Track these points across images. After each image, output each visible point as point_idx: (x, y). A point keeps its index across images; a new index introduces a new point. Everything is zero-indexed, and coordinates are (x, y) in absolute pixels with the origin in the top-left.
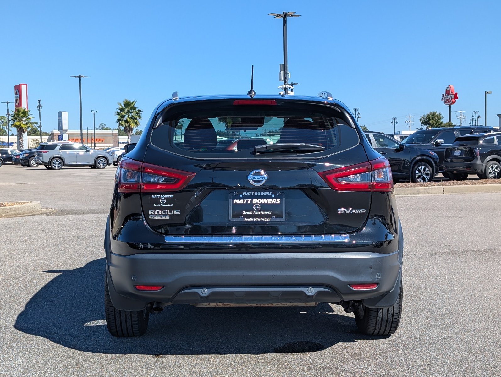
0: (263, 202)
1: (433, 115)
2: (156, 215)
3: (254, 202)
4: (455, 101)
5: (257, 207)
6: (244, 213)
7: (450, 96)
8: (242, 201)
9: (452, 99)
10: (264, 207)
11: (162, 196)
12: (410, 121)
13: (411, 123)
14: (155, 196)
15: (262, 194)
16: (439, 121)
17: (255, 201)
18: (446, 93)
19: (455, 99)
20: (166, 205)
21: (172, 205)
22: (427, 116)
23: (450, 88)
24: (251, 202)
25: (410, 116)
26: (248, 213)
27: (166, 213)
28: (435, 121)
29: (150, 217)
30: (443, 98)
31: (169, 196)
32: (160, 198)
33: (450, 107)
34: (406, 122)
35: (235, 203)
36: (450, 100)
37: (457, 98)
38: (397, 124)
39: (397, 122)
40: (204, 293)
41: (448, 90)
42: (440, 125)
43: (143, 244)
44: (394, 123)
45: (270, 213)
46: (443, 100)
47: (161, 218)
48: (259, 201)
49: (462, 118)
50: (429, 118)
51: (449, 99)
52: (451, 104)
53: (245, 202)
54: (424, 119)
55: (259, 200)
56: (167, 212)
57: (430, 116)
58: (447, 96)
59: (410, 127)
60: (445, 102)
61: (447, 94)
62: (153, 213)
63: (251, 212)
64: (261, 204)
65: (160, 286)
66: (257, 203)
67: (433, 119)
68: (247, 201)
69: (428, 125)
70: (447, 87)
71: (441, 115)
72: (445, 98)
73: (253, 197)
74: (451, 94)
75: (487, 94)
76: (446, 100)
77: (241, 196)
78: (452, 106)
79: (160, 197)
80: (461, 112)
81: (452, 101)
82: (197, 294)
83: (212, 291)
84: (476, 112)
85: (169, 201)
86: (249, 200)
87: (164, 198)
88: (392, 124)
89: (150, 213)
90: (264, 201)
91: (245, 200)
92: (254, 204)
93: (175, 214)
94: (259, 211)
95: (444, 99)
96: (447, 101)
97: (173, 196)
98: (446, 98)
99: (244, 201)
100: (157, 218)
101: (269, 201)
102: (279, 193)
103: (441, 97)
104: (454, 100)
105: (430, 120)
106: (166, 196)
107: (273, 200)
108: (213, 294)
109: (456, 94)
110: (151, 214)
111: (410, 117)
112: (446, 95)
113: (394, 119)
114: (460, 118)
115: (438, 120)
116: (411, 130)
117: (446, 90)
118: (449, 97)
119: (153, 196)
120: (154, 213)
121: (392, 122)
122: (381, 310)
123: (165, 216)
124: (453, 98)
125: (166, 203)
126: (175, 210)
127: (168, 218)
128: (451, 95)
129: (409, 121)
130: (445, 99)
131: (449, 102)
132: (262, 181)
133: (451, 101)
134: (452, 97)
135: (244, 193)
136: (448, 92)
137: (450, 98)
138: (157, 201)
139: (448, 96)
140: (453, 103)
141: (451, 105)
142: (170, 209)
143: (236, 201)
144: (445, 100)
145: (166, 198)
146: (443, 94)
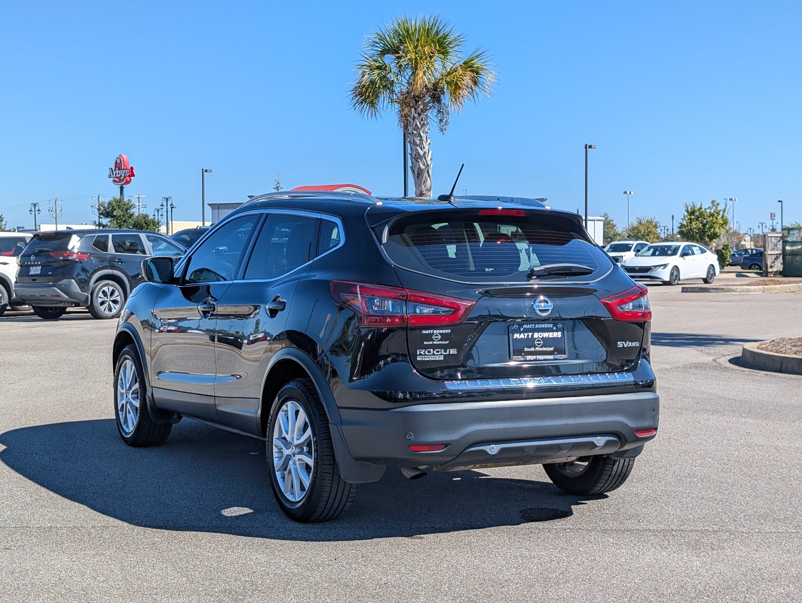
0: (544, 337)
1: (120, 202)
2: (425, 356)
3: (535, 337)
4: (131, 179)
5: (539, 342)
6: (526, 349)
7: (121, 171)
8: (522, 336)
9: (125, 177)
10: (547, 342)
11: (435, 332)
12: (56, 210)
13: (57, 212)
14: (427, 332)
15: (543, 326)
16: (128, 211)
17: (536, 335)
18: (116, 167)
19: (130, 176)
20: (441, 342)
21: (447, 342)
22: (110, 203)
23: (122, 159)
24: (532, 336)
25: (56, 200)
26: (529, 350)
27: (440, 353)
28: (122, 211)
29: (419, 359)
30: (111, 174)
31: (444, 331)
32: (433, 334)
33: (122, 189)
34: (49, 210)
35: (515, 338)
36: (122, 178)
37: (133, 175)
38: (39, 213)
39: (39, 210)
40: (493, 450)
41: (119, 162)
42: (130, 217)
43: (402, 393)
44: (34, 212)
45: (552, 349)
46: (110, 177)
47: (433, 359)
48: (541, 335)
49: (140, 206)
50: (113, 207)
51: (121, 176)
52: (124, 184)
53: (526, 337)
54: (104, 207)
55: (540, 333)
56: (441, 351)
57: (114, 204)
58: (117, 172)
59: (56, 219)
60: (114, 181)
61: (117, 169)
62: (422, 353)
63: (533, 349)
64: (543, 338)
65: (444, 444)
66: (538, 337)
67: (119, 208)
68: (528, 336)
69: (111, 217)
70: (117, 158)
71: (131, 202)
72: (114, 174)
73: (534, 330)
74: (124, 169)
75: (205, 173)
76: (116, 177)
77: (522, 329)
78: (126, 187)
79: (433, 332)
80: (139, 197)
81: (125, 179)
82: (485, 452)
83: (501, 447)
84: (167, 199)
85: (444, 337)
86: (530, 334)
87: (439, 333)
88: (31, 214)
89: (418, 353)
90: (546, 335)
91: (526, 334)
92: (536, 338)
93: (451, 353)
94: (541, 347)
95: (112, 176)
96: (118, 180)
97: (449, 331)
98: (116, 174)
99: (524, 336)
100: (427, 359)
101: (551, 335)
102: (560, 326)
103: (108, 172)
104: (128, 178)
105: (115, 210)
106: (441, 331)
107: (555, 333)
108: (502, 451)
109: (132, 168)
110: (420, 354)
111: (57, 202)
112: (115, 170)
113: (35, 205)
114: (138, 207)
115: (126, 210)
116: (58, 222)
117: (116, 162)
118: (122, 173)
119: (424, 332)
120: (424, 352)
121: (31, 211)
122: (618, 463)
123: (438, 356)
124: (128, 175)
125: (441, 340)
126: (450, 348)
127: (442, 358)
128: (124, 171)
129: (54, 209)
130: (114, 176)
131: (120, 181)
132: (548, 310)
133: (123, 180)
134: (125, 173)
135: (525, 326)
136: (118, 165)
137: (123, 175)
138: (429, 337)
139: (119, 171)
140: (128, 182)
141: (124, 186)
142: (445, 347)
143: (516, 336)
144: (114, 178)
145: (441, 334)
146: (112, 169)
